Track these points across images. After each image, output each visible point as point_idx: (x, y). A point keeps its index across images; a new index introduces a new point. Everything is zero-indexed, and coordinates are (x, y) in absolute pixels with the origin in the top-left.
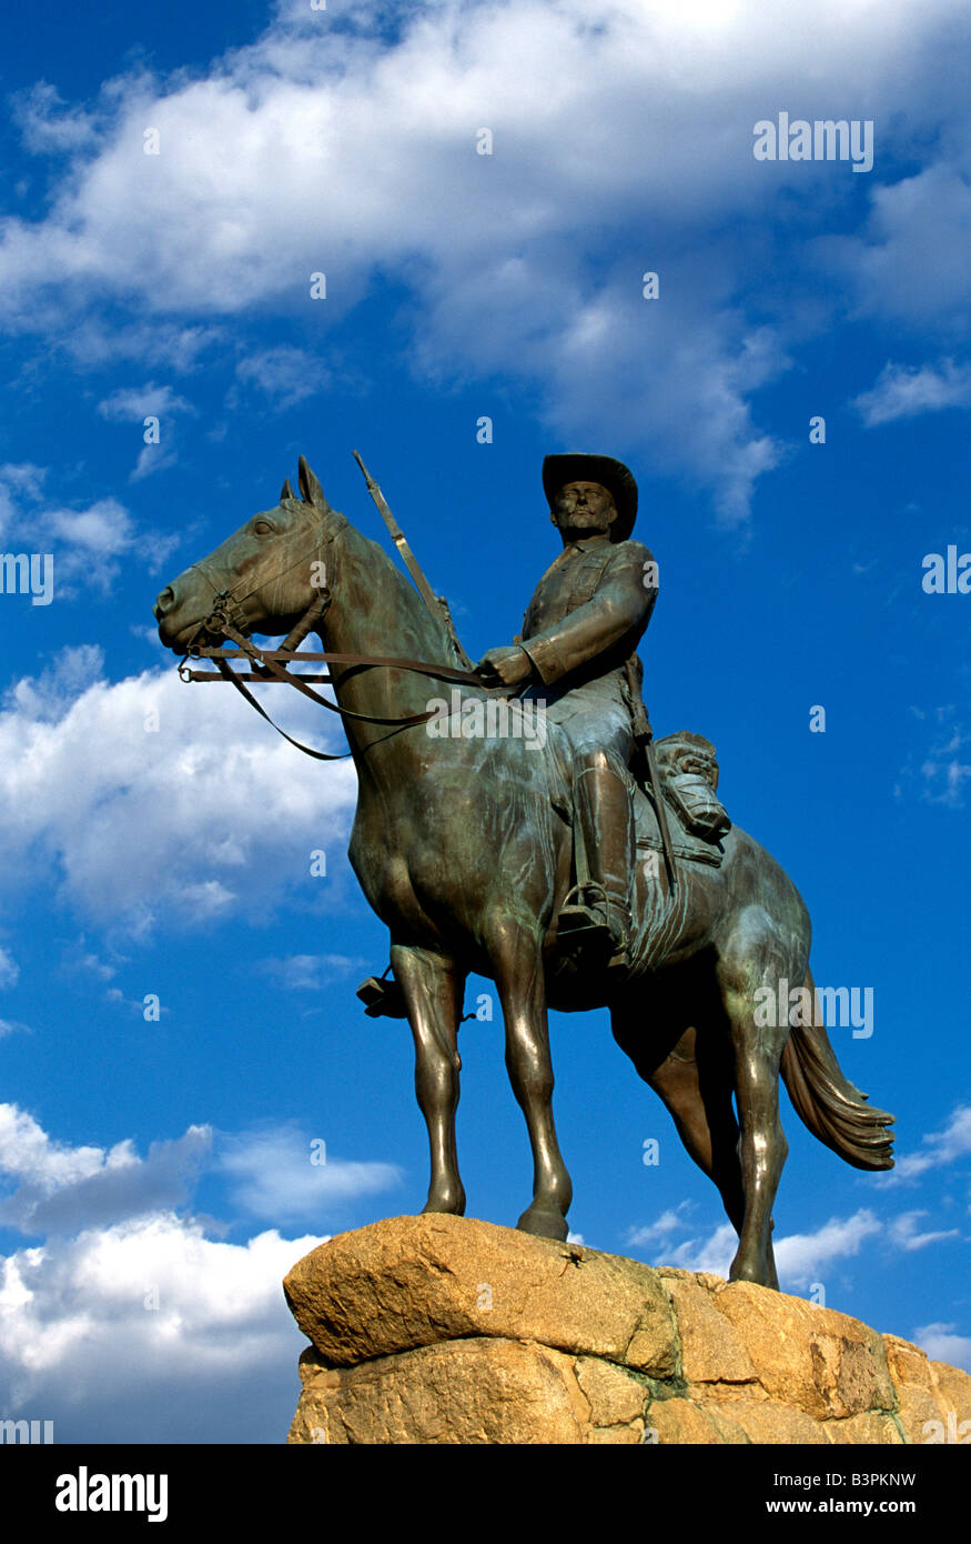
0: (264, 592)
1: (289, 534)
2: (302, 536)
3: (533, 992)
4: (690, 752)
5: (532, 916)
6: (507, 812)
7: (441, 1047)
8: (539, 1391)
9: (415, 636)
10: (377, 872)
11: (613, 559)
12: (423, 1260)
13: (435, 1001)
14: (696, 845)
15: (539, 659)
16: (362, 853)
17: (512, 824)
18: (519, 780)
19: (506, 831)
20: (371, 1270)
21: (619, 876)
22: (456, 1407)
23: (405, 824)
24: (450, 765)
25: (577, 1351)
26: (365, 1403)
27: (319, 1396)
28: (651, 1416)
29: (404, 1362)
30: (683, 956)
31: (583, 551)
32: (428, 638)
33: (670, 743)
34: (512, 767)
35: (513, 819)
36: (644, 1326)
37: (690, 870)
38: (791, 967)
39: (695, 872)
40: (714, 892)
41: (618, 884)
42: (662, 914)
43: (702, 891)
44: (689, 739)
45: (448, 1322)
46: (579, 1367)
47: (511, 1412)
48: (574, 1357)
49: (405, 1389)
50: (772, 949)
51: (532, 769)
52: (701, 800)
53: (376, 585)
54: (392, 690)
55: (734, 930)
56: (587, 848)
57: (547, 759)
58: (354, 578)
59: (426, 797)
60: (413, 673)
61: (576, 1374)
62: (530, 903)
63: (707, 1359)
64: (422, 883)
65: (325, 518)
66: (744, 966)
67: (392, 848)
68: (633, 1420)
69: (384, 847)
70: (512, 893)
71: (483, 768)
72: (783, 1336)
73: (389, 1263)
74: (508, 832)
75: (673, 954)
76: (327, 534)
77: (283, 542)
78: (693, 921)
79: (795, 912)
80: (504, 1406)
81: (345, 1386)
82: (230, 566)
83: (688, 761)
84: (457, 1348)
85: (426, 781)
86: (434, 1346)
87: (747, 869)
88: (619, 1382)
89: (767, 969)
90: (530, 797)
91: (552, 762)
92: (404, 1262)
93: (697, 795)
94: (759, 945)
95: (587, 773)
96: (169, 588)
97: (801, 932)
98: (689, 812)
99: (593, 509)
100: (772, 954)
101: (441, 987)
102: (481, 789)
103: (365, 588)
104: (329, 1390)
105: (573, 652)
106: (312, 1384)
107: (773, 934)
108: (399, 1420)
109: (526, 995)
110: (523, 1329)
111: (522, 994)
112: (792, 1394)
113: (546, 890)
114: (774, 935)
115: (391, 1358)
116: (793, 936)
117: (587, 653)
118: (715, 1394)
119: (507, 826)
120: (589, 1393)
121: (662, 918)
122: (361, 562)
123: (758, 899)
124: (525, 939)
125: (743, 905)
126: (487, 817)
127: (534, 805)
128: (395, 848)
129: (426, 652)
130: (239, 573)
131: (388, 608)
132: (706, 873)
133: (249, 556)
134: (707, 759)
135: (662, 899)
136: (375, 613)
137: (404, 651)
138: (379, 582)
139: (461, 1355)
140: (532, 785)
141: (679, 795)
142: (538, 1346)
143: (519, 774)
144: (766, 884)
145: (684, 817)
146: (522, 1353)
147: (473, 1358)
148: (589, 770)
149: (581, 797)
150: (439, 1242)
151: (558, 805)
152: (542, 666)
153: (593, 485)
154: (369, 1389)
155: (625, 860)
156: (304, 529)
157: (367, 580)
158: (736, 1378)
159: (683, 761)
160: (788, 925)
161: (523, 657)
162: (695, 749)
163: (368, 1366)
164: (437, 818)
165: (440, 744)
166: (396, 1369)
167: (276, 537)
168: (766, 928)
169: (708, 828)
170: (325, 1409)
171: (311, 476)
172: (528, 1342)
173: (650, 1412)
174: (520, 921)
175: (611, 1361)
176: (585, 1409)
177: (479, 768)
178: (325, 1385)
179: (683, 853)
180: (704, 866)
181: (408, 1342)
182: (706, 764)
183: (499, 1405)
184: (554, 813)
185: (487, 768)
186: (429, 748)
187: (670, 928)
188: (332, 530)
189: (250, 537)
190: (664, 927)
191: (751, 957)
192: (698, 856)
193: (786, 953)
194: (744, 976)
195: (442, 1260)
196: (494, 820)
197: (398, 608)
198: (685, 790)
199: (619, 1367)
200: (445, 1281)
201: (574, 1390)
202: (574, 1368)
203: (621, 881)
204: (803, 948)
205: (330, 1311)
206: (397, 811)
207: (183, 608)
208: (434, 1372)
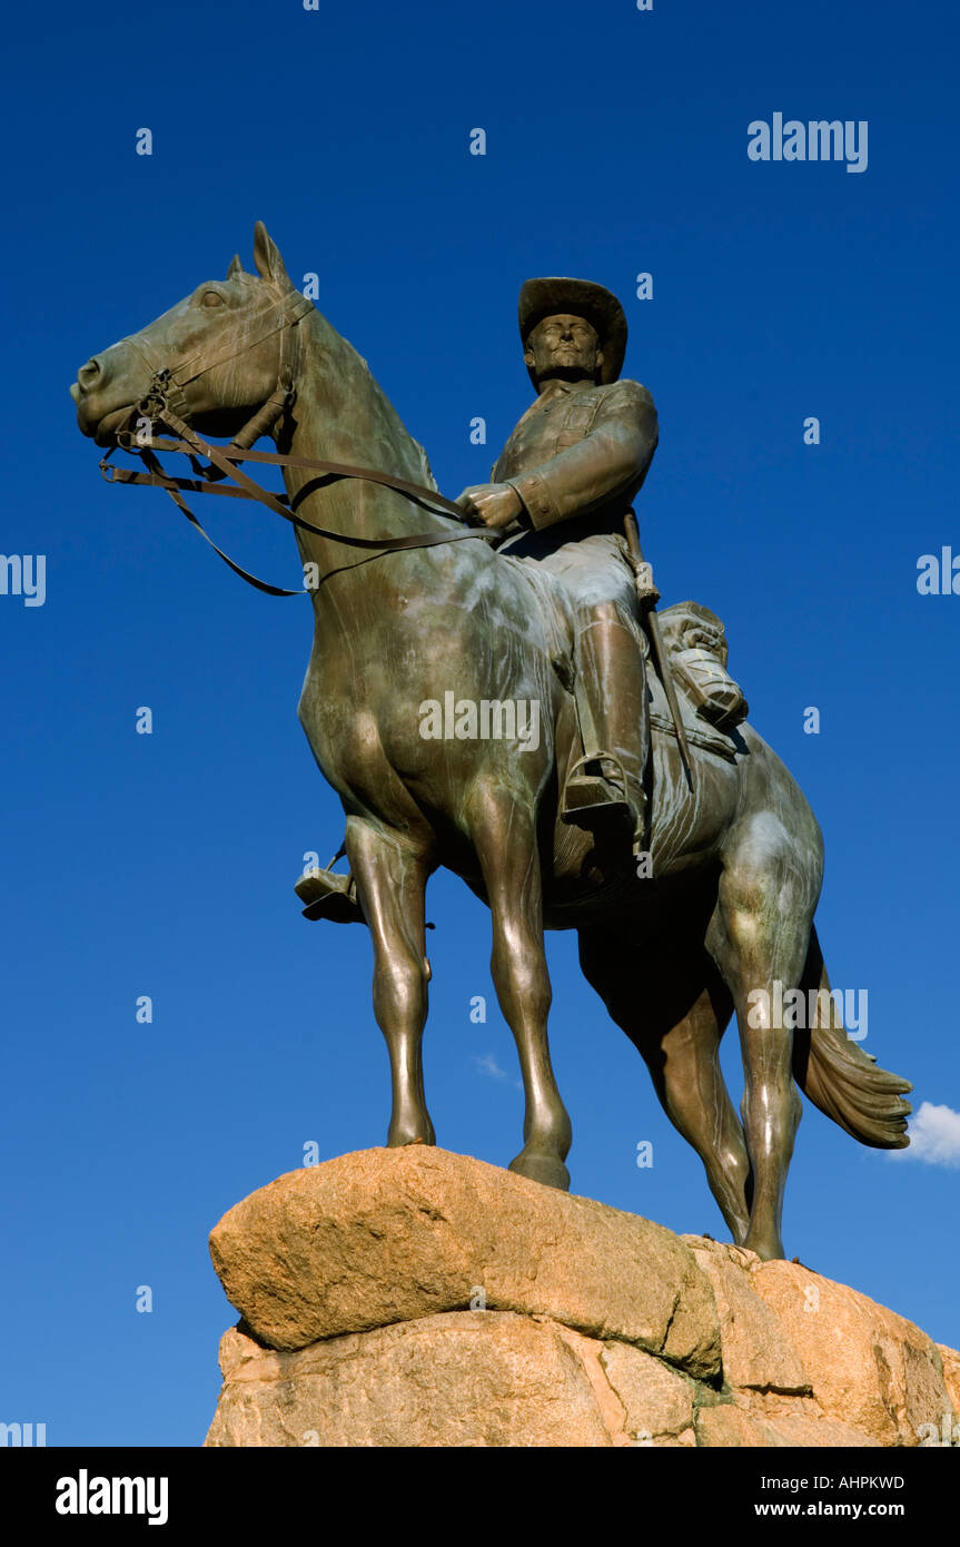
0: (212, 377)
1: (245, 309)
2: (261, 313)
3: (529, 882)
4: (698, 626)
5: (530, 792)
6: (502, 663)
7: (407, 949)
8: (561, 1386)
9: (391, 449)
10: (338, 731)
11: (610, 397)
12: (409, 1203)
13: (402, 893)
14: (709, 732)
15: (530, 498)
16: (318, 707)
17: (508, 678)
18: (515, 628)
19: (502, 684)
20: (336, 1217)
21: (632, 750)
22: (447, 1406)
23: (376, 672)
24: (435, 601)
25: (603, 1334)
26: (314, 1401)
27: (249, 1392)
28: (703, 1426)
29: (371, 1344)
30: (690, 863)
31: (568, 392)
32: (405, 455)
33: (674, 614)
34: (507, 611)
35: (510, 672)
36: (685, 1306)
37: (702, 760)
38: (808, 889)
39: (707, 763)
40: (728, 789)
41: (631, 760)
42: (671, 808)
43: (714, 786)
44: (695, 611)
45: (439, 1286)
46: (606, 1356)
47: (522, 1414)
48: (600, 1343)
49: (373, 1381)
50: (788, 865)
51: (530, 620)
52: (716, 679)
53: (346, 381)
54: (367, 508)
55: (745, 839)
56: (593, 715)
57: (545, 609)
58: (322, 371)
59: (406, 637)
60: (390, 490)
61: (604, 1365)
62: (527, 775)
63: (752, 1356)
64: (397, 743)
65: (288, 296)
66: (759, 881)
67: (358, 700)
68: (682, 1431)
69: (348, 700)
70: (507, 760)
71: (475, 608)
72: (837, 1331)
73: (360, 1208)
74: (505, 687)
75: (680, 859)
76: (290, 315)
77: (238, 318)
78: (705, 820)
79: (810, 827)
80: (514, 1406)
81: (286, 1380)
82: (170, 342)
83: (696, 636)
84: (448, 1324)
85: (406, 618)
86: (416, 1322)
87: (759, 768)
88: (662, 1377)
89: (784, 887)
90: (528, 650)
91: (550, 612)
92: (383, 1206)
93: (708, 672)
94: (775, 858)
95: (592, 628)
96: (95, 363)
97: (816, 850)
98: (702, 690)
99: (579, 346)
100: (789, 870)
101: (408, 878)
102: (475, 631)
103: (334, 384)
104: (263, 1384)
105: (569, 494)
106: (238, 1377)
107: (789, 848)
108: (362, 1424)
109: (521, 885)
110: (537, 1301)
111: (516, 885)
112: (854, 1412)
113: (547, 762)
114: (791, 850)
115: (354, 1339)
116: (809, 853)
117: (587, 495)
118: (762, 1405)
119: (503, 679)
120: (623, 1391)
121: (671, 813)
122: (329, 352)
123: (771, 805)
124: (521, 818)
125: (755, 810)
126: (481, 665)
127: (531, 659)
128: (363, 699)
129: (403, 470)
130: (182, 349)
131: (361, 411)
132: (719, 766)
133: (195, 329)
134: (716, 636)
135: (672, 789)
136: (346, 415)
137: (378, 463)
138: (351, 379)
139: (455, 1333)
140: (529, 636)
141: (688, 671)
142: (554, 1324)
143: (514, 621)
144: (778, 790)
145: (694, 696)
146: (538, 1333)
147: (473, 1338)
148: (595, 623)
149: (584, 657)
150: (430, 1182)
151: (558, 663)
152: (534, 506)
153: (579, 320)
154: (323, 1382)
155: (639, 732)
156: (262, 307)
157: (336, 374)
158: (787, 1385)
159: (689, 635)
160: (803, 841)
161: (512, 494)
162: (703, 623)
163: (321, 1350)
164: (420, 662)
165: (422, 576)
166: (358, 1354)
167: (229, 311)
168: (784, 841)
169: (724, 711)
170: (257, 1409)
171: (271, 245)
172: (542, 1318)
173: (701, 1422)
174: (515, 795)
175: (645, 1350)
176: (616, 1413)
177: (470, 608)
178: (258, 1376)
179: (695, 738)
180: (717, 757)
181: (381, 1316)
182: (714, 642)
183: (507, 1403)
184: (553, 672)
185: (479, 608)
186: (409, 580)
187: (679, 825)
188: (297, 311)
189: (196, 310)
190: (672, 823)
191: (766, 871)
192: (711, 744)
193: (804, 873)
194: (757, 892)
195: (435, 1204)
196: (490, 669)
197: (371, 410)
198: (696, 665)
199: (654, 1358)
200: (437, 1233)
201: (600, 1387)
202: (600, 1358)
203: (634, 756)
204: (819, 870)
205: (275, 1273)
206: (367, 656)
207: (111, 386)
208: (416, 1357)
